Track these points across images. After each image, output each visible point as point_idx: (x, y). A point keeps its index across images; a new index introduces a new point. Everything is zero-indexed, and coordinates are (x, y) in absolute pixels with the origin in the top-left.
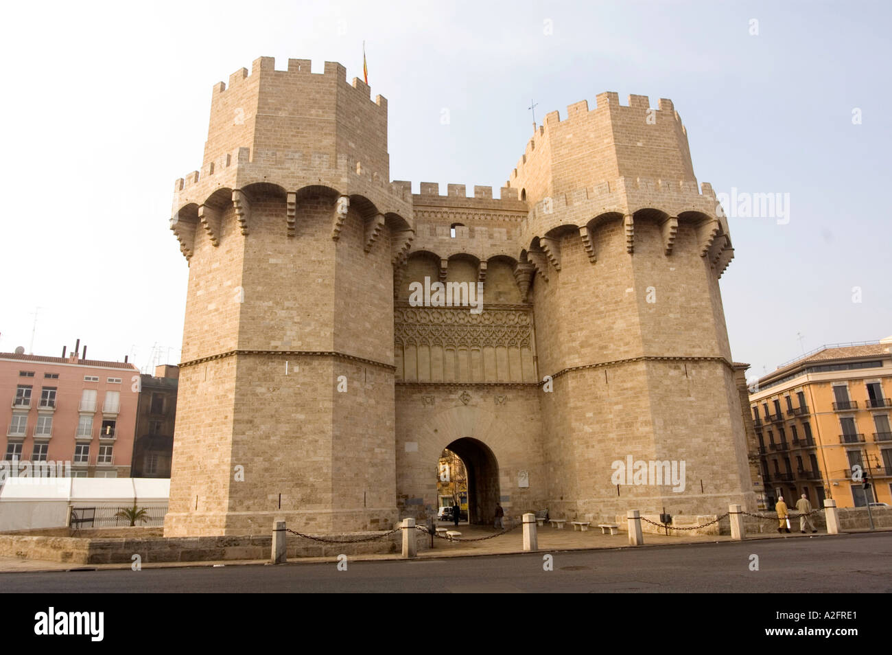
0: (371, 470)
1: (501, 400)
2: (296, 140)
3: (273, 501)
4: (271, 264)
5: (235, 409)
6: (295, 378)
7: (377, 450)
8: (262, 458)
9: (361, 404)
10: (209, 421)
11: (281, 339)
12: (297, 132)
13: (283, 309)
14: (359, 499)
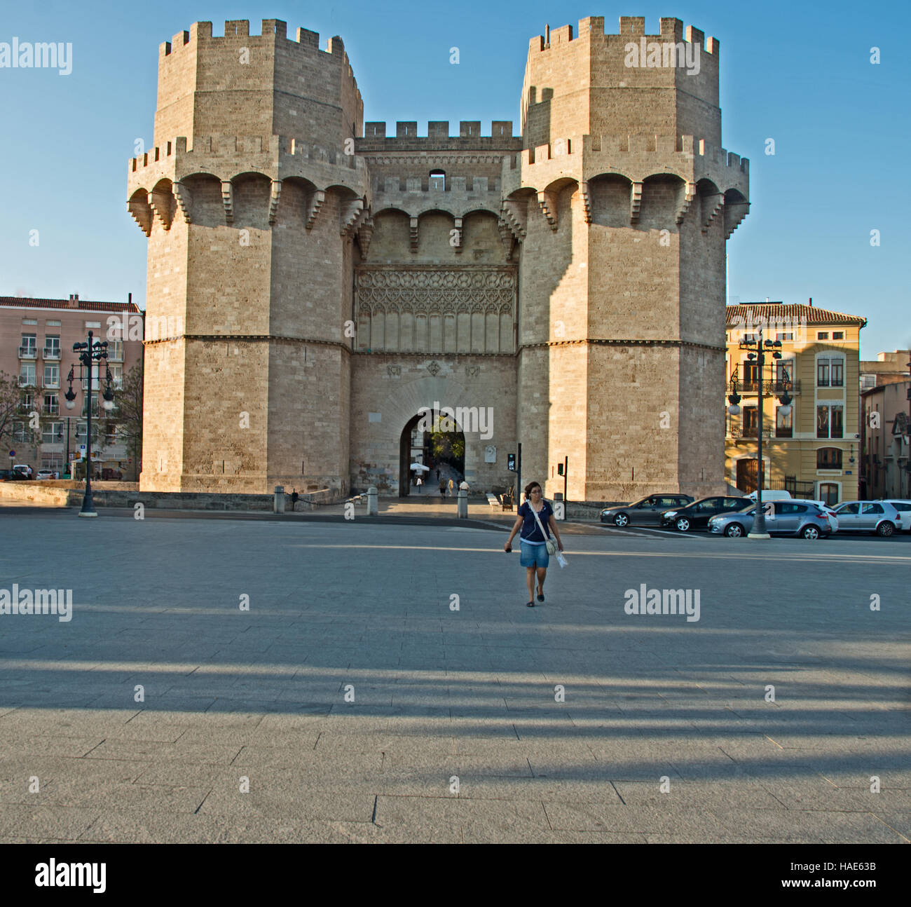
0: (311, 442)
1: (472, 371)
2: (234, 116)
3: (218, 466)
4: (213, 252)
5: (185, 387)
6: (236, 360)
7: (317, 424)
8: (208, 430)
9: (299, 382)
10: (167, 396)
11: (223, 323)
12: (236, 109)
13: (224, 295)
14: (296, 468)
